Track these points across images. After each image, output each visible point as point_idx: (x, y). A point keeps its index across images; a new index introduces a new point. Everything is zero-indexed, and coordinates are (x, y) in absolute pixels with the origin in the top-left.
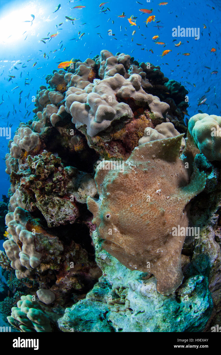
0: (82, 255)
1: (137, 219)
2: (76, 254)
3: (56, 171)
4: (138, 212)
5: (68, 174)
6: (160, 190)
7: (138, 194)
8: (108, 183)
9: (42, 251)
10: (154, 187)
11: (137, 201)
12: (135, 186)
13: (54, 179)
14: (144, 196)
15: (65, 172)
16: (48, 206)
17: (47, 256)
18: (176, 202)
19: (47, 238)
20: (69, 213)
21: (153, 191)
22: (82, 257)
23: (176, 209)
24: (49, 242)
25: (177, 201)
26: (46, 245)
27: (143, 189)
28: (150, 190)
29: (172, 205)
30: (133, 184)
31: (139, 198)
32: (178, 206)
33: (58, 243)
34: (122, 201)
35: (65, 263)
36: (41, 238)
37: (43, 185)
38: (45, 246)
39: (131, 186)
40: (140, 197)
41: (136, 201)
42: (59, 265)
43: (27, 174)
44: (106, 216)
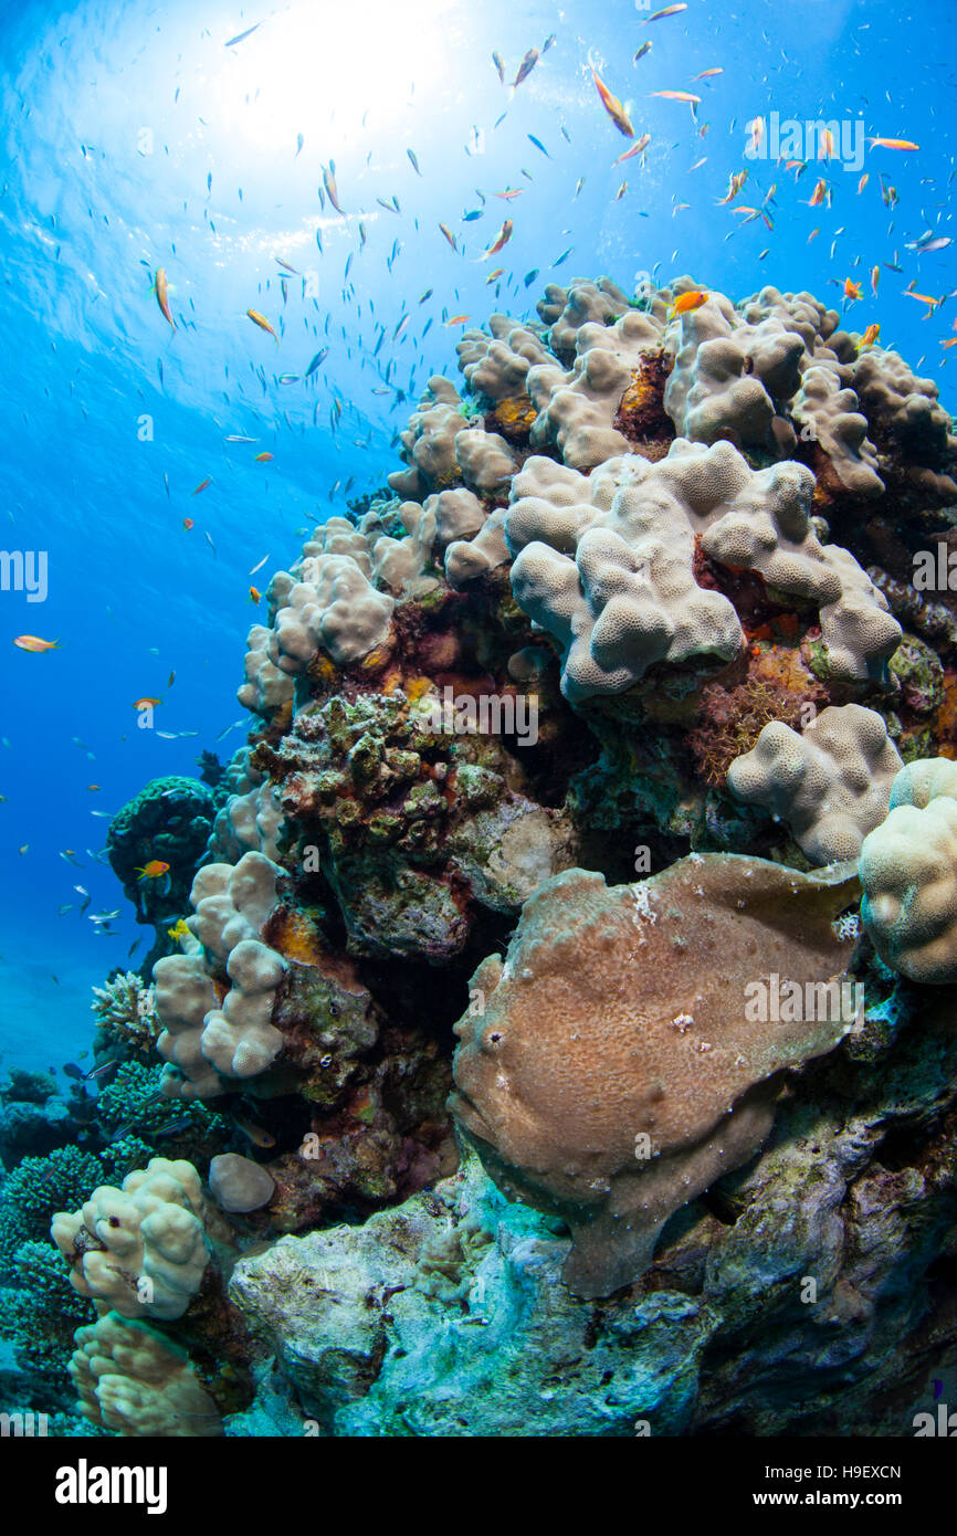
0: (439, 1080)
1: (572, 1081)
2: (416, 1071)
3: (422, 777)
4: (584, 1061)
5: (466, 793)
6: (689, 1019)
7: (615, 1007)
8: (541, 941)
9: (296, 1029)
10: (675, 1005)
11: (601, 1028)
12: (619, 982)
13: (410, 805)
14: (630, 1019)
15: (456, 784)
16: (365, 886)
17: (305, 1050)
18: (722, 1068)
19: (331, 986)
20: (433, 932)
21: (664, 1015)
22: (434, 1086)
23: (711, 1091)
24: (332, 1004)
25: (729, 1065)
26: (319, 1010)
27: (636, 997)
28: (656, 1009)
29: (704, 1075)
30: (615, 974)
31: (609, 1022)
32: (725, 1083)
33: (363, 1016)
34: (557, 1011)
35: (361, 1091)
36: (306, 982)
37: (363, 818)
38: (309, 1014)
39: (604, 977)
40: (615, 1019)
41: (596, 1028)
42: (336, 1089)
43: (314, 762)
44: (490, 1036)
